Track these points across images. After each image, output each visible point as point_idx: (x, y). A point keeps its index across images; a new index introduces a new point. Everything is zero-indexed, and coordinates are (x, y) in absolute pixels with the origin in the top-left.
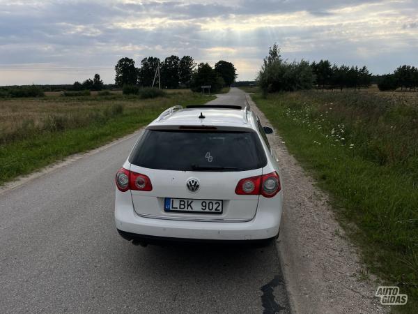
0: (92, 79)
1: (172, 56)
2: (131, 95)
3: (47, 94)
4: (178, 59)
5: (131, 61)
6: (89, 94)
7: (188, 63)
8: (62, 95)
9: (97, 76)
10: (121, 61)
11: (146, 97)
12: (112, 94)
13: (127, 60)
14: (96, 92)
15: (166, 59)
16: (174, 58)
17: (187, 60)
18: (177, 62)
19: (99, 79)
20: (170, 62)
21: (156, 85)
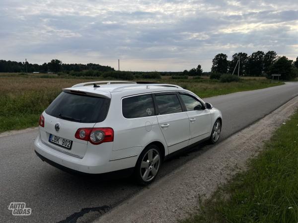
0: (196, 68)
1: (259, 51)
2: (214, 80)
3: (163, 77)
4: (263, 54)
5: (225, 56)
6: (187, 78)
7: (271, 57)
8: (170, 78)
9: (199, 67)
10: (217, 56)
11: (224, 81)
12: (202, 78)
13: (222, 55)
14: (192, 77)
15: (253, 54)
16: (259, 53)
17: (271, 54)
18: (262, 56)
19: (200, 68)
20: (256, 56)
21: (236, 73)
